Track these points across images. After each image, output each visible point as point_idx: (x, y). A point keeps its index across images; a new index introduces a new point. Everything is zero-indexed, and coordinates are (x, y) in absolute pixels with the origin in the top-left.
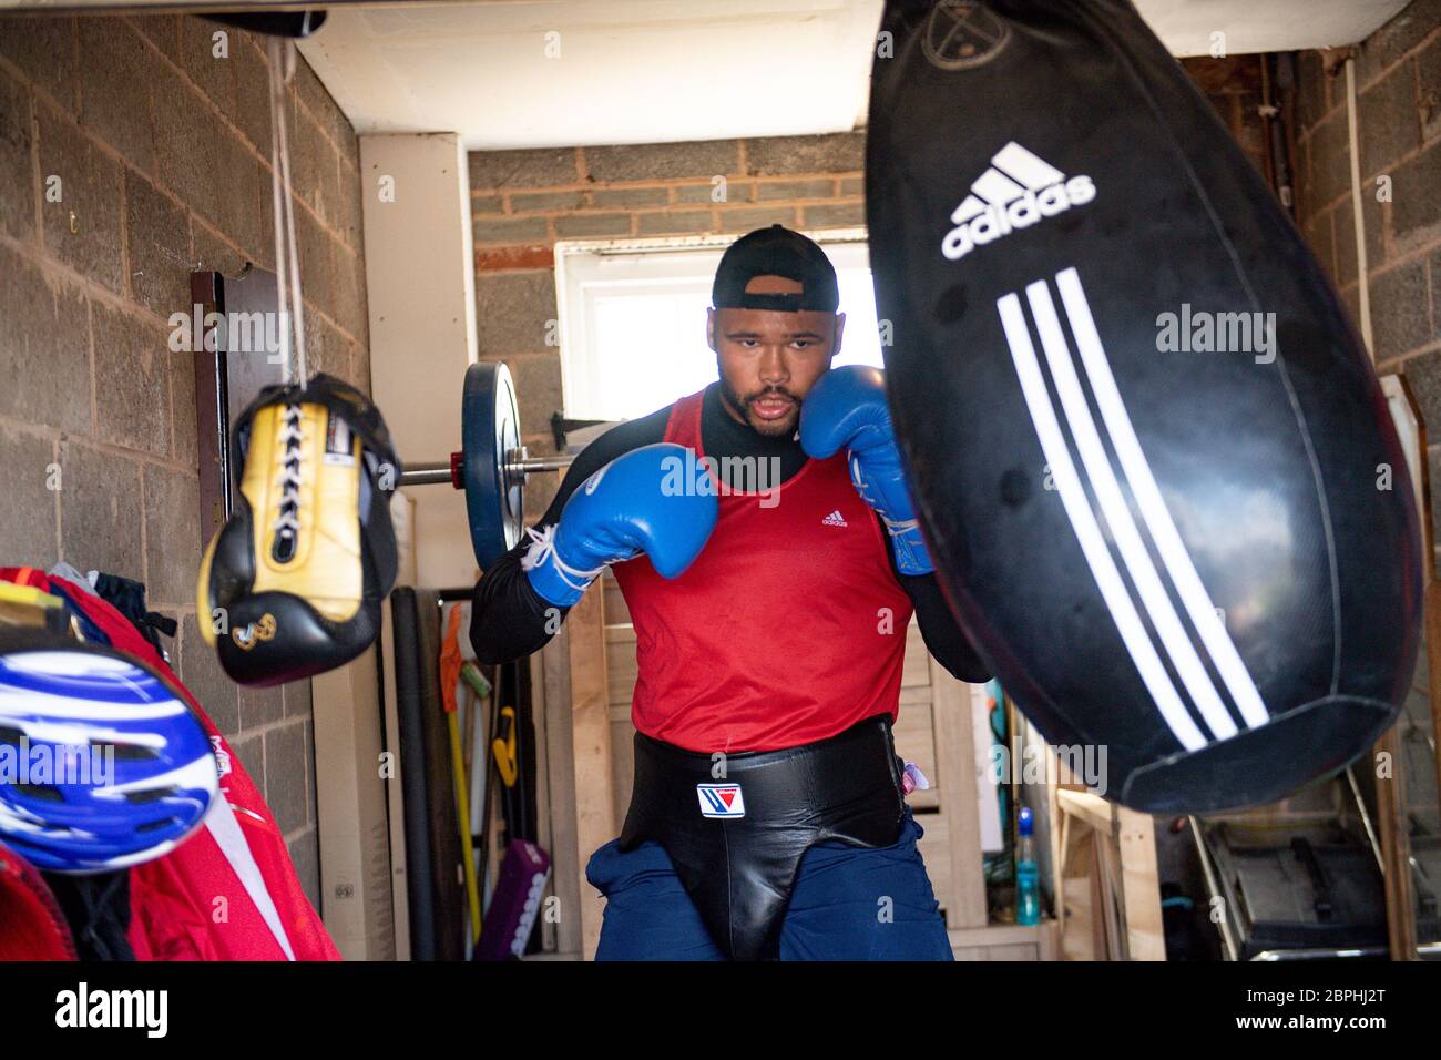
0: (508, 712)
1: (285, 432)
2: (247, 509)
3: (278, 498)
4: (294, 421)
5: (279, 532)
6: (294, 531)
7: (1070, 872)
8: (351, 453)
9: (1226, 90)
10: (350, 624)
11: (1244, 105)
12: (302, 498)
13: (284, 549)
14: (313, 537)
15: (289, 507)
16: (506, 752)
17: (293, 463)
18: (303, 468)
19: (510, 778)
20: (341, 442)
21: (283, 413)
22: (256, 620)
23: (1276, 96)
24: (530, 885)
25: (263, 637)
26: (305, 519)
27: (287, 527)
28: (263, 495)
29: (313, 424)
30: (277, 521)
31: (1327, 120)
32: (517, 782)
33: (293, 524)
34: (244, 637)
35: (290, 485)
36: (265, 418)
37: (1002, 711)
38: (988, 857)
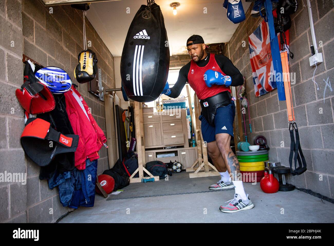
0: (131, 123)
1: (84, 55)
2: (80, 64)
3: (83, 62)
4: (85, 54)
5: (84, 66)
6: (85, 66)
7: (198, 140)
8: (92, 57)
9: (216, 50)
10: (92, 75)
11: (218, 52)
12: (86, 62)
13: (84, 68)
14: (87, 67)
15: (85, 63)
16: (131, 128)
17: (85, 58)
18: (86, 59)
19: (132, 131)
20: (91, 56)
21: (84, 53)
22: (81, 74)
23: (222, 51)
24: (134, 142)
25: (81, 76)
26: (86, 65)
27: (84, 65)
28: (82, 62)
29: (87, 54)
30: (83, 65)
31: (227, 52)
32: (133, 131)
33: (85, 65)
34: (79, 76)
35: (85, 61)
36: (82, 54)
37: (191, 123)
38: (189, 140)
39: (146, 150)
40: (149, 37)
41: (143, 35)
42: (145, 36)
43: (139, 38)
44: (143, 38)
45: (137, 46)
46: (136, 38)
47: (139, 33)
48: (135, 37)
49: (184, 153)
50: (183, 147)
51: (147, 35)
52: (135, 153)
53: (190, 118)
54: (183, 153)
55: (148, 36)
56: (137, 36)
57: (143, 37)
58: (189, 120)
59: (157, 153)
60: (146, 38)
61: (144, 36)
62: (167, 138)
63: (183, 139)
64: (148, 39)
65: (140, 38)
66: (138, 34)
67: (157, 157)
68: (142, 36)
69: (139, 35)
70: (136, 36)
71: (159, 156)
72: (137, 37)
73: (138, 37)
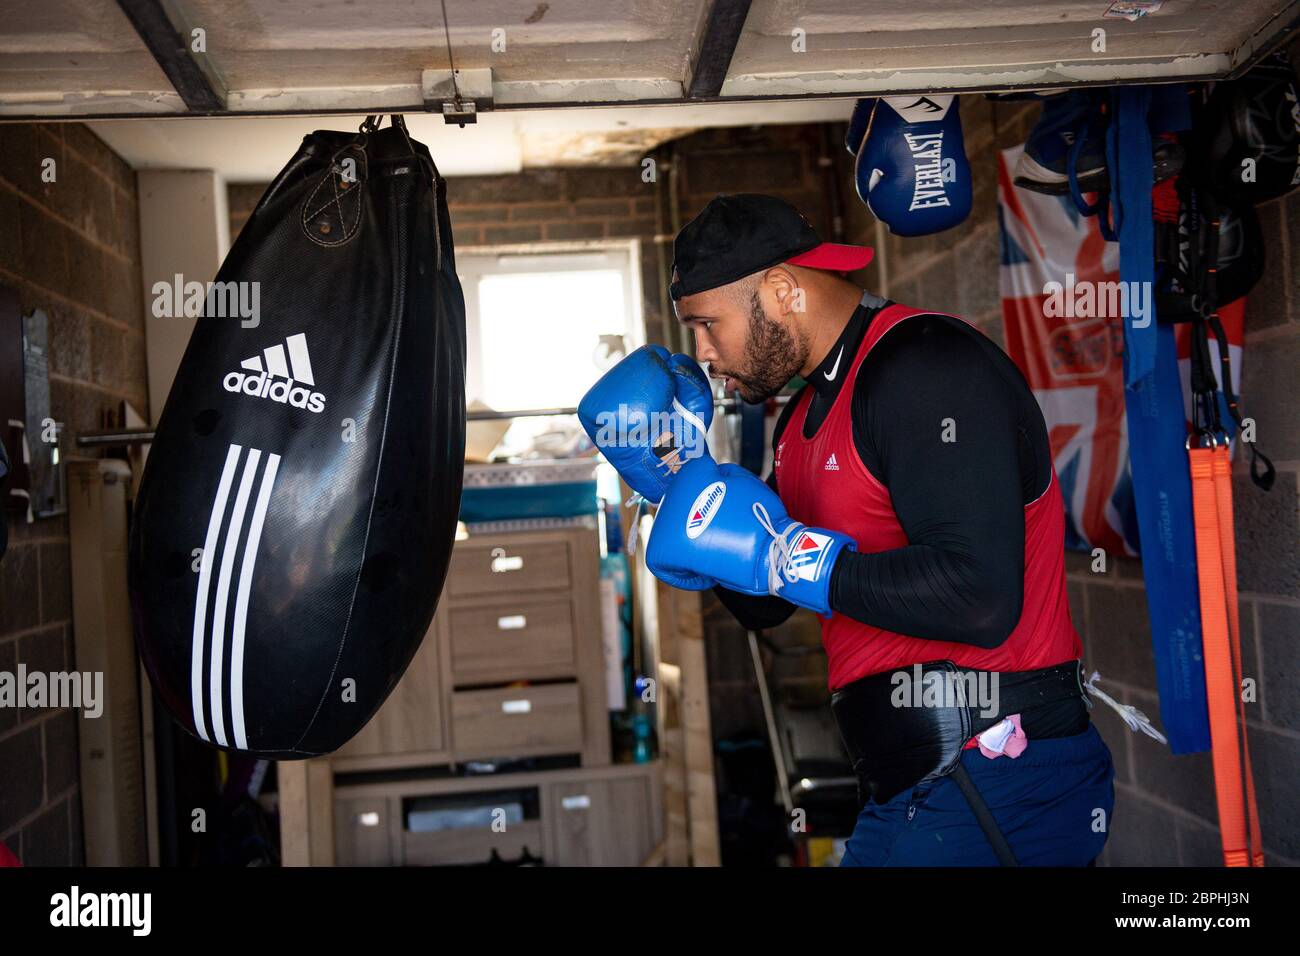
37: (629, 605)
38: (614, 717)
39: (341, 779)
40: (323, 398)
41: (286, 375)
42: (296, 384)
43: (256, 393)
44: (283, 399)
45: (235, 451)
46: (236, 389)
47: (258, 359)
48: (233, 382)
49: (583, 802)
50: (572, 761)
51: (311, 382)
52: (267, 800)
53: (621, 576)
54: (569, 803)
55: (312, 389)
56: (248, 373)
57: (279, 392)
58: (617, 584)
59: (410, 805)
60: (302, 405)
61: (290, 381)
62: (473, 717)
63: (574, 721)
64: (311, 408)
65: (264, 396)
66: (252, 363)
67: (406, 824)
68: (276, 379)
69: (259, 368)
70: (240, 377)
71: (420, 822)
72: (242, 384)
73: (253, 385)
